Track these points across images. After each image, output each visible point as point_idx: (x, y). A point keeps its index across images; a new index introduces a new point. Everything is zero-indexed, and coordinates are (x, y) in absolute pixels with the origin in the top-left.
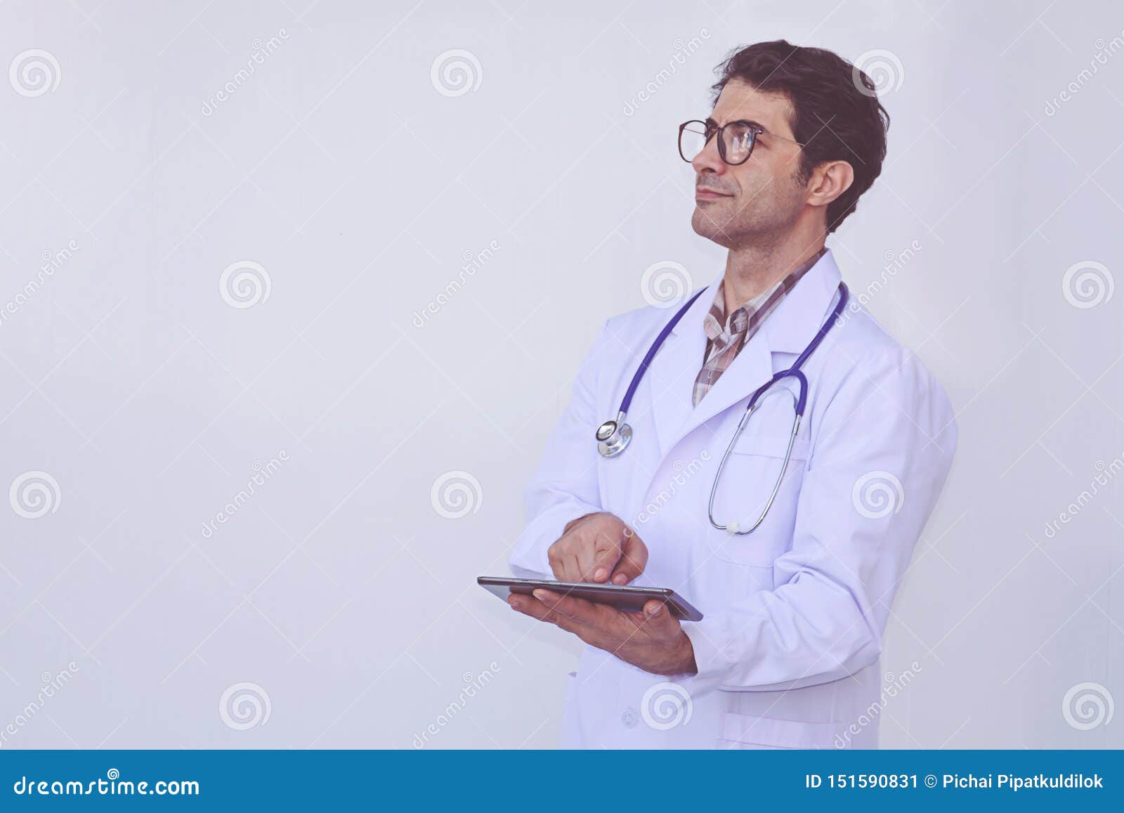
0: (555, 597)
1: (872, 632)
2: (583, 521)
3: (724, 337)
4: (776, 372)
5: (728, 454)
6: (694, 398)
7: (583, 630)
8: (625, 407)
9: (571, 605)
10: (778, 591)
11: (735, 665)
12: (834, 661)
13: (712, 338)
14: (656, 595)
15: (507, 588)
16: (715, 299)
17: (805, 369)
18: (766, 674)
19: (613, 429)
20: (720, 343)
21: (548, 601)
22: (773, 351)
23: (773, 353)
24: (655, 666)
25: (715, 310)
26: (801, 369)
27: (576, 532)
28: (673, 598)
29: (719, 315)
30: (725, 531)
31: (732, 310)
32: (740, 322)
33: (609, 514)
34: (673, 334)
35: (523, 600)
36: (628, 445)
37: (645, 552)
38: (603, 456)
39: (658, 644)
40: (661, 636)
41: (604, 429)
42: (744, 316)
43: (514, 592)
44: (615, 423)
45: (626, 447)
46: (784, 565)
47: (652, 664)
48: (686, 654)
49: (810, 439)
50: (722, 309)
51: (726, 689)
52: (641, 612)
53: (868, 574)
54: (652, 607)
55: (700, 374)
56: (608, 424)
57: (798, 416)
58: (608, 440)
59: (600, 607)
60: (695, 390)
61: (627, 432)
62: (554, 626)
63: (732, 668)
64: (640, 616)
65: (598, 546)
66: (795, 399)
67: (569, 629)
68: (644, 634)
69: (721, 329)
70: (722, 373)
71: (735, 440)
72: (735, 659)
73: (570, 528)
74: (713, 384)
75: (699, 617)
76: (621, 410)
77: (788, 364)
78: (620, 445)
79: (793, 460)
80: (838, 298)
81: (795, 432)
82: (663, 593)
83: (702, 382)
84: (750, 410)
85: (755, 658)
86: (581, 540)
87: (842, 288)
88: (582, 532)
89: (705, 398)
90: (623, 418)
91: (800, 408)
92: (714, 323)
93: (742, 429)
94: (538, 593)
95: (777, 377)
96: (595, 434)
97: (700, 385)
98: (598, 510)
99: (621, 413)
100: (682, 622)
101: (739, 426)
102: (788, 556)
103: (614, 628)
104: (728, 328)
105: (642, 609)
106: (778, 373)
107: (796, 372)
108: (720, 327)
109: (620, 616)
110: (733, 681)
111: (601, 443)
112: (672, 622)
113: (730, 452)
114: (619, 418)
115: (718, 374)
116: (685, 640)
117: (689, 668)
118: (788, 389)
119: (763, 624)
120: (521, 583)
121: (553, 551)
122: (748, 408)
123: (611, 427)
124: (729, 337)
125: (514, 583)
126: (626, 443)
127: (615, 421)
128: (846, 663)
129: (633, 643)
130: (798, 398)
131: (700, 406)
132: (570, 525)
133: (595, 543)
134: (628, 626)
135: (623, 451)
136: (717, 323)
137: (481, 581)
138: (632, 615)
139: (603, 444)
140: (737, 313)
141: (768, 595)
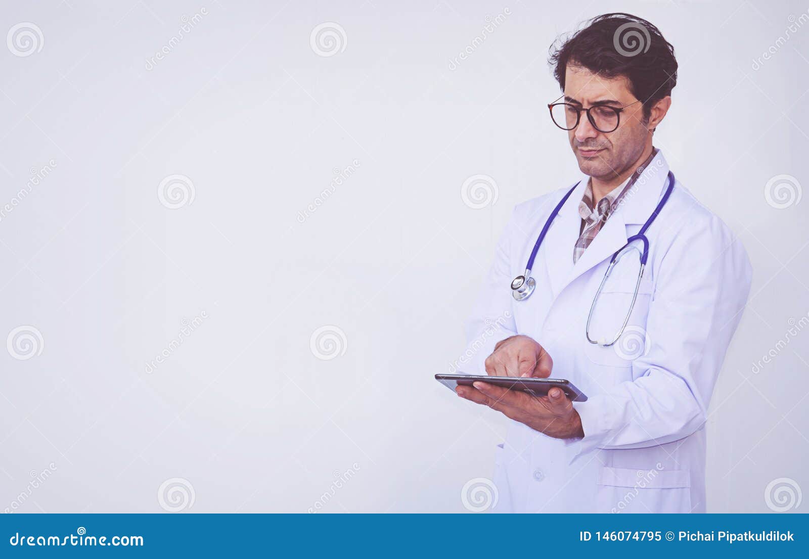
0: (488, 387)
1: (700, 408)
2: (508, 341)
3: (592, 217)
4: (629, 237)
5: (599, 293)
6: (574, 258)
7: (508, 410)
8: (530, 266)
9: (498, 392)
10: (636, 381)
11: (610, 430)
12: (675, 427)
13: (584, 219)
14: (557, 384)
15: (455, 381)
16: (586, 191)
17: (647, 234)
18: (629, 437)
19: (523, 280)
20: (590, 220)
21: (483, 389)
22: (626, 223)
23: (626, 225)
24: (555, 433)
25: (585, 199)
26: (644, 234)
27: (504, 349)
28: (568, 386)
29: (590, 202)
30: (596, 344)
31: (598, 199)
32: (604, 206)
33: (524, 336)
34: (559, 215)
35: (466, 389)
36: (533, 291)
37: (550, 361)
38: (517, 300)
39: (558, 418)
40: (560, 412)
41: (516, 281)
42: (606, 202)
43: (460, 384)
44: (523, 278)
45: (532, 293)
46: (639, 365)
47: (553, 431)
48: (576, 425)
49: (653, 280)
50: (591, 197)
51: (603, 447)
52: (547, 397)
53: (696, 369)
54: (554, 392)
55: (577, 242)
56: (519, 278)
57: (643, 265)
58: (519, 289)
59: (518, 393)
60: (575, 253)
61: (532, 283)
62: (487, 407)
63: (607, 433)
64: (545, 399)
65: (520, 359)
66: (640, 254)
67: (497, 409)
68: (548, 411)
69: (590, 212)
70: (592, 240)
71: (603, 284)
72: (609, 427)
73: (499, 346)
74: (586, 248)
75: (584, 399)
76: (527, 268)
77: (635, 231)
78: (528, 291)
79: (641, 294)
80: (668, 183)
81: (641, 276)
82: (562, 383)
83: (579, 247)
84: (612, 264)
85: (622, 427)
86: (507, 354)
87: (671, 176)
88: (507, 349)
89: (582, 256)
90: (529, 274)
91: (644, 260)
92: (586, 208)
93: (608, 277)
94: (477, 384)
95: (630, 240)
96: (510, 285)
97: (578, 249)
98: (517, 335)
99: (528, 270)
100: (574, 403)
101: (605, 275)
102: (642, 359)
103: (528, 407)
104: (596, 211)
105: (547, 394)
106: (631, 238)
107: (641, 236)
108: (590, 210)
109: (532, 399)
110: (608, 443)
111: (515, 291)
112: (567, 401)
113: (600, 292)
114: (526, 274)
115: (589, 241)
116: (575, 415)
117: (579, 434)
118: (637, 248)
119: (627, 404)
120: (465, 378)
121: (489, 362)
122: (611, 263)
123: (521, 280)
124: (596, 216)
125: (460, 378)
126: (531, 291)
127: (523, 275)
128: (684, 428)
129: (542, 417)
130: (643, 253)
131: (579, 262)
132: (499, 344)
133: (518, 357)
134: (537, 406)
135: (529, 296)
136: (588, 208)
137: (437, 377)
138: (539, 399)
139: (516, 292)
140: (602, 200)
141: (629, 383)
